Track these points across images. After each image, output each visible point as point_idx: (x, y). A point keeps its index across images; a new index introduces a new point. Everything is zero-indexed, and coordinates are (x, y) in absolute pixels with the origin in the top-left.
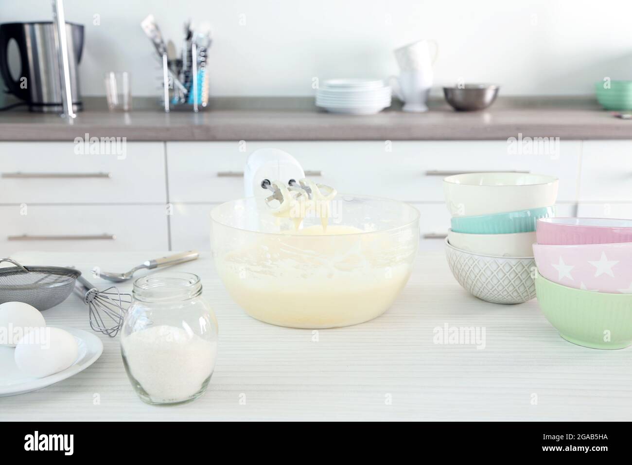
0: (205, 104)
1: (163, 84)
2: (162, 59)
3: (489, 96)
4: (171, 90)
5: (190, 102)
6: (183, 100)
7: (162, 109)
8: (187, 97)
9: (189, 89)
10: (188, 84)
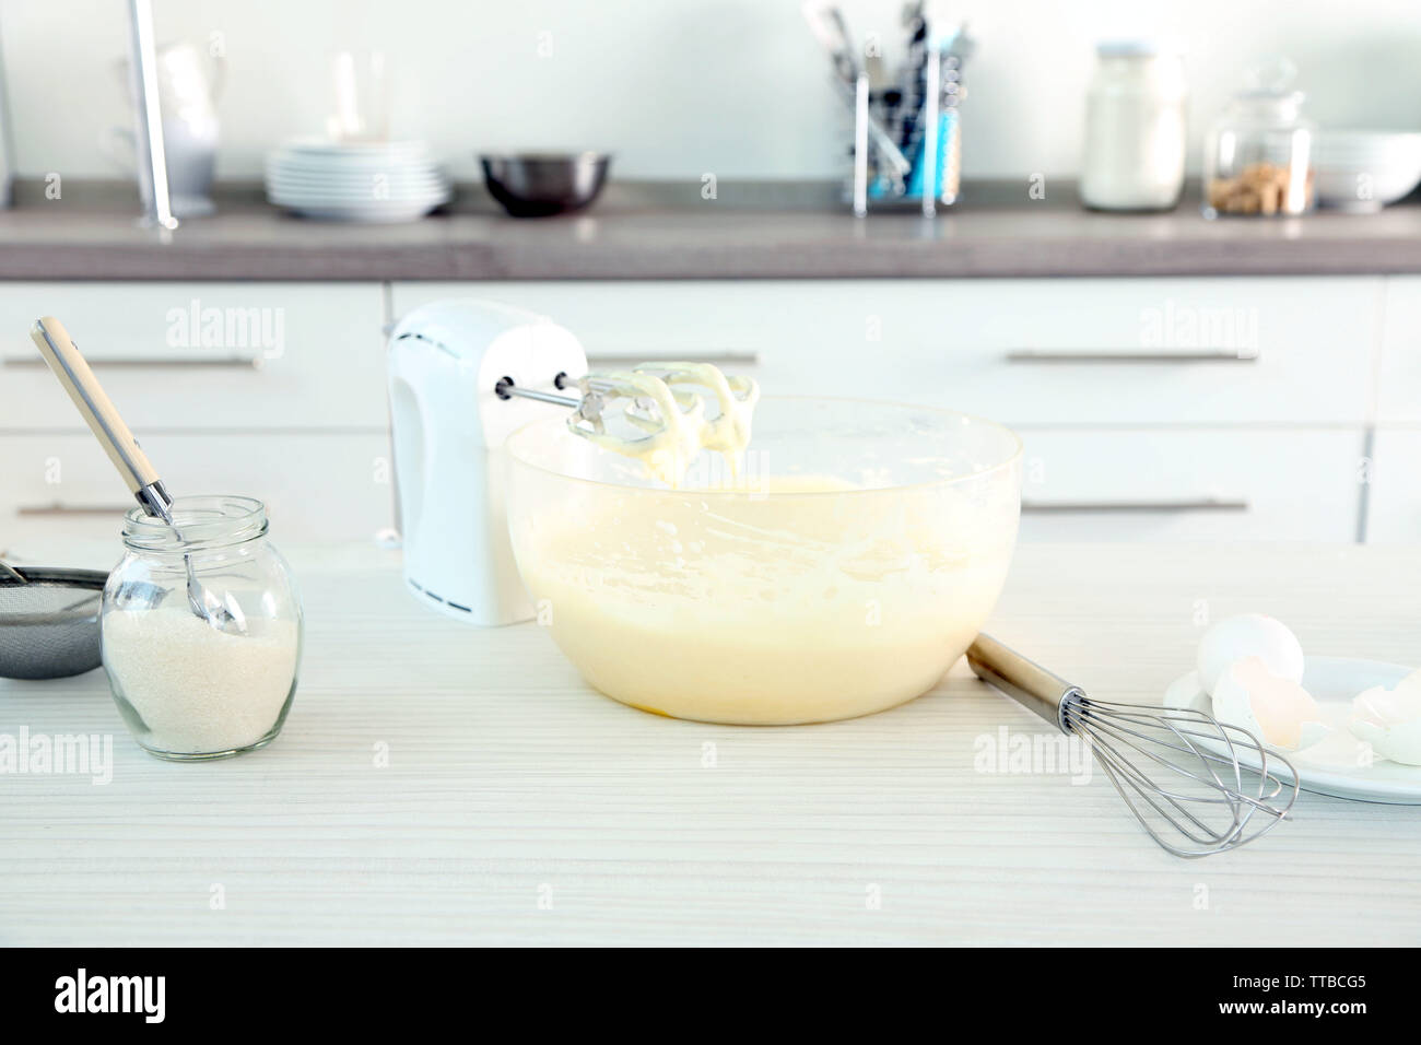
0: (949, 197)
1: (853, 152)
2: (854, 88)
3: (584, 178)
4: (874, 164)
5: (915, 195)
6: (899, 186)
7: (847, 210)
8: (908, 179)
9: (915, 162)
10: (911, 150)
